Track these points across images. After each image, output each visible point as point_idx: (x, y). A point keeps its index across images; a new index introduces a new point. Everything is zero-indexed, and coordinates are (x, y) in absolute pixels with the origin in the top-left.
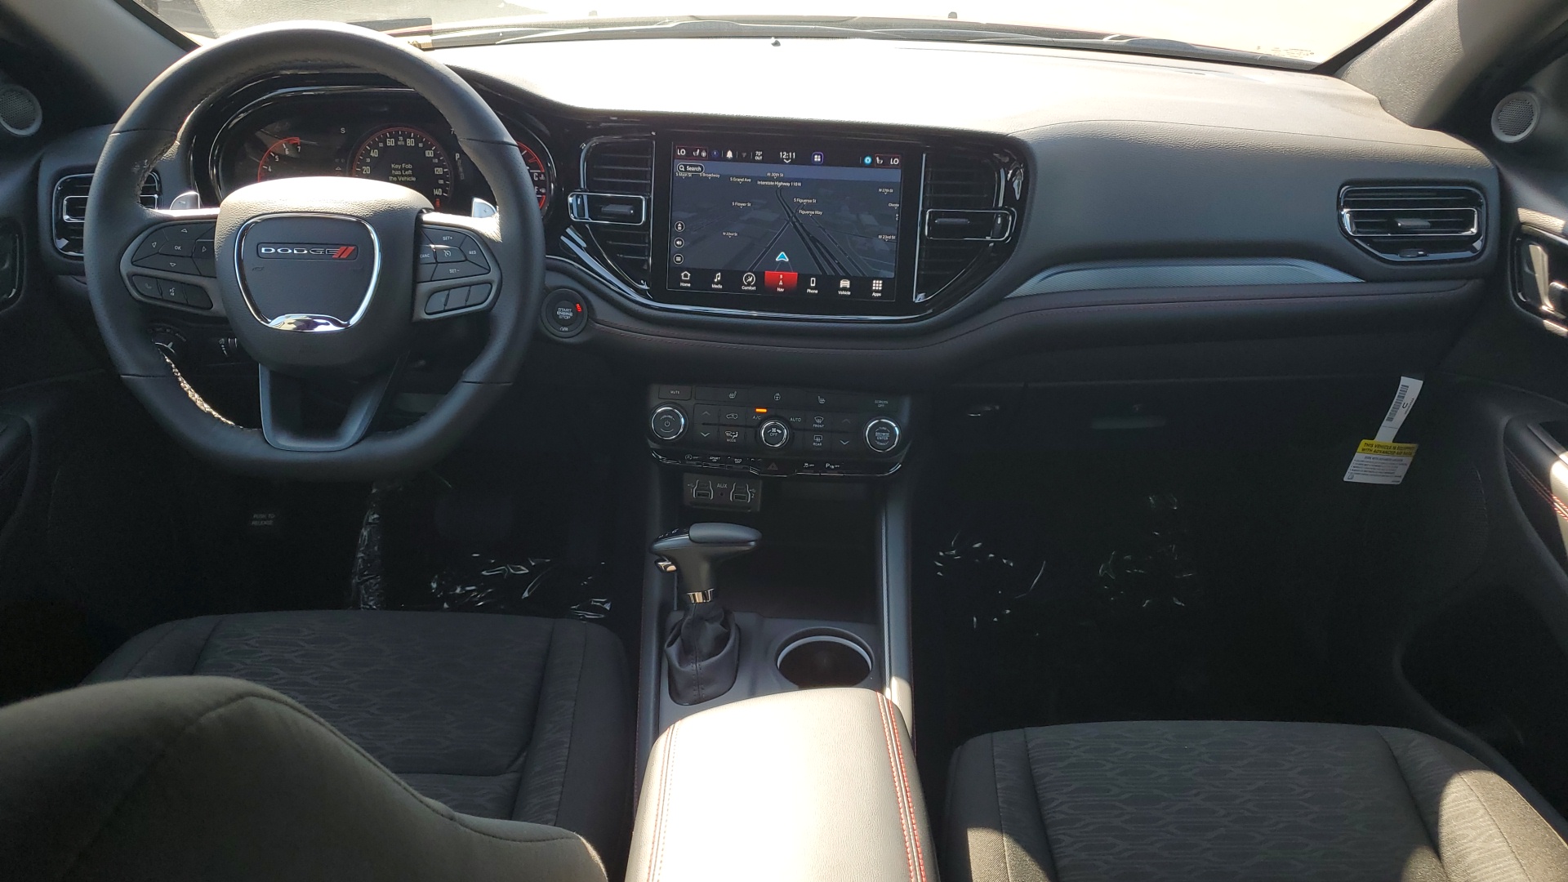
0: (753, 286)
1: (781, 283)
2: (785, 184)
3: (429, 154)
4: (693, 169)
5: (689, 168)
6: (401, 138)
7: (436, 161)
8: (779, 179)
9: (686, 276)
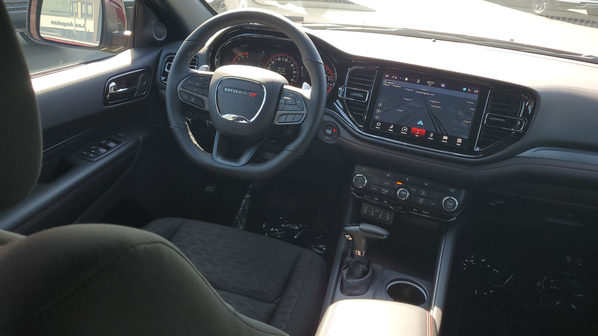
0: (406, 132)
1: (418, 133)
2: (427, 94)
3: (292, 65)
5: (389, 83)
6: (283, 58)
7: (294, 68)
8: (425, 92)
9: (379, 124)
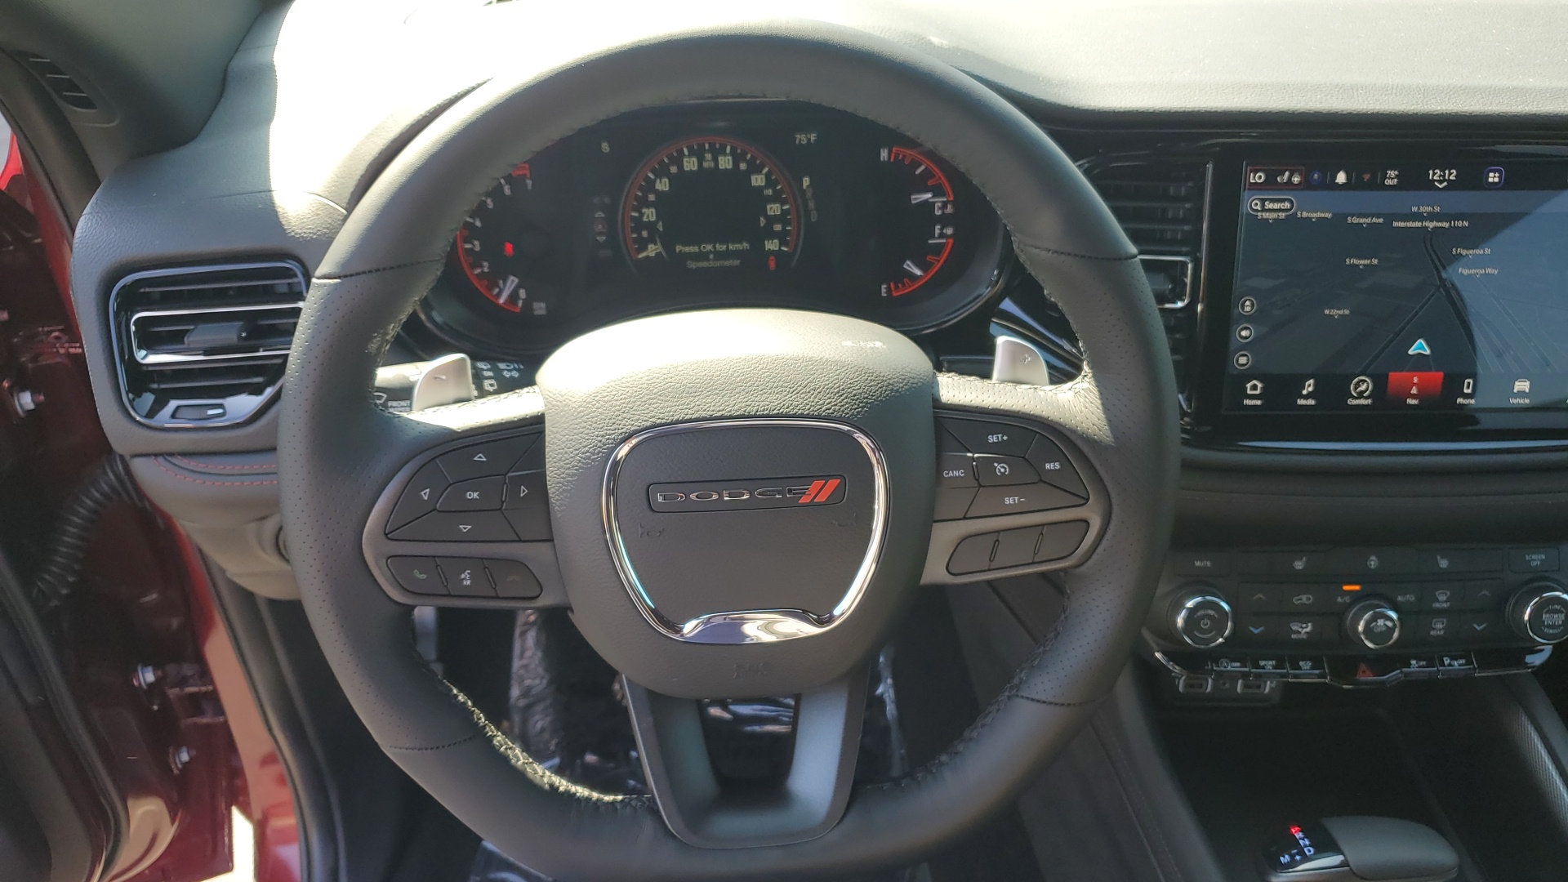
0: (1367, 398)
1: (1414, 391)
2: (1440, 224)
3: (758, 180)
4: (1276, 206)
5: (1269, 205)
6: (708, 156)
7: (769, 192)
8: (1432, 217)
9: (1254, 387)
